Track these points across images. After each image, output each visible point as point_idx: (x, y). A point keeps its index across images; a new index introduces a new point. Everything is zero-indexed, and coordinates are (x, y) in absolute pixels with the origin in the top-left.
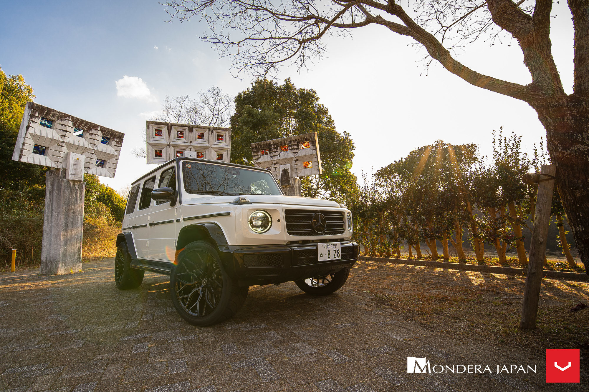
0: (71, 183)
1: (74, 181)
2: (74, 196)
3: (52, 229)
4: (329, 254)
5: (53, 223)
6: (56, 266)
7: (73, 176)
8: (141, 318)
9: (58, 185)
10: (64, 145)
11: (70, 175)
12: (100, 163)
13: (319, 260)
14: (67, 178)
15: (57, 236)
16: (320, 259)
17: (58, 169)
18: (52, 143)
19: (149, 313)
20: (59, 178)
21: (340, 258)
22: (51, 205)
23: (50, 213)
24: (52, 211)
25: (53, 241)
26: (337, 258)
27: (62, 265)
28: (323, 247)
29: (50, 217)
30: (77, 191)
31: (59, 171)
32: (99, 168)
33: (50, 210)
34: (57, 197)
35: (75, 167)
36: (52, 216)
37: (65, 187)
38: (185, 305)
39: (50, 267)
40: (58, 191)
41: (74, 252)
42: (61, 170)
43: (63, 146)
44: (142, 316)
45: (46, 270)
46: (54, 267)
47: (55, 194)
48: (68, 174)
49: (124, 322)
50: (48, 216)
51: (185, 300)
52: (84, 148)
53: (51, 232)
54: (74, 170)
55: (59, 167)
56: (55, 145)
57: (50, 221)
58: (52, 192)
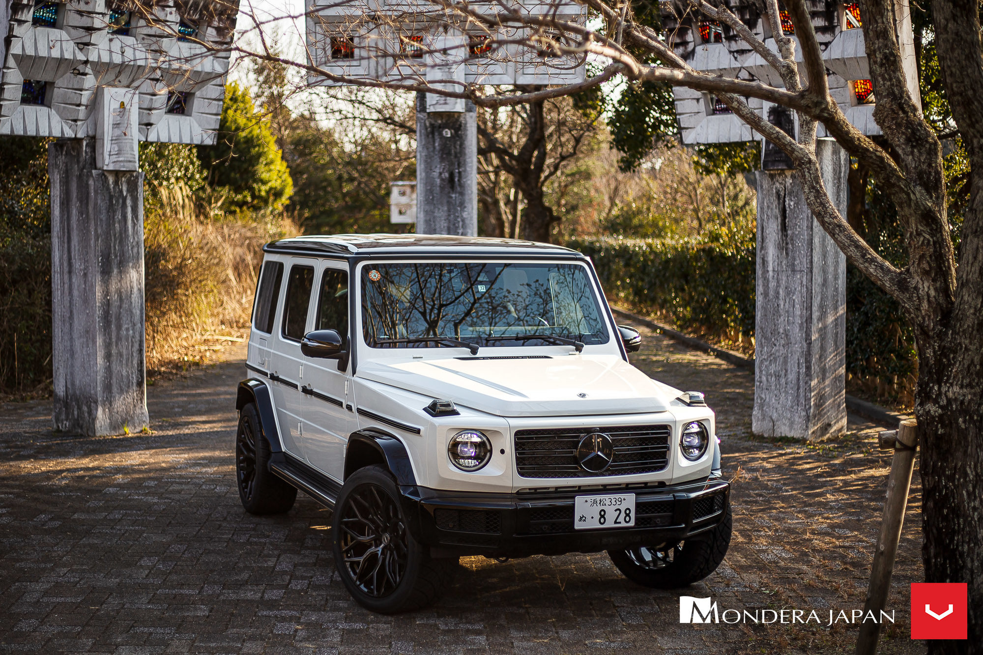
0: (111, 180)
1: (117, 173)
2: (119, 216)
3: (75, 311)
4: (602, 516)
5: (76, 293)
6: (90, 413)
7: (114, 158)
8: (288, 584)
9: (79, 187)
10: (88, 70)
11: (108, 161)
12: (178, 102)
13: (576, 527)
14: (99, 165)
15: (87, 332)
16: (578, 525)
17: (77, 141)
18: (62, 69)
19: (303, 578)
20: (81, 164)
21: (632, 524)
22: (66, 240)
23: (65, 264)
24: (70, 259)
25: (77, 344)
26: (624, 524)
27: (104, 410)
28: (589, 503)
29: (66, 277)
30: (125, 199)
31: (81, 147)
32: (174, 119)
33: (65, 256)
34: (78, 220)
35: (118, 132)
36: (70, 272)
37: (96, 192)
38: (355, 573)
39: (76, 413)
40: (81, 202)
41: (128, 376)
42: (84, 143)
43: (85, 74)
44: (290, 582)
45: (67, 420)
46: (86, 415)
47: (74, 212)
48: (103, 154)
49: (262, 587)
50: (62, 273)
51: (355, 566)
52: (135, 68)
53: (71, 317)
54: (116, 140)
55: (79, 135)
56: (68, 75)
57: (66, 286)
58: (65, 204)
